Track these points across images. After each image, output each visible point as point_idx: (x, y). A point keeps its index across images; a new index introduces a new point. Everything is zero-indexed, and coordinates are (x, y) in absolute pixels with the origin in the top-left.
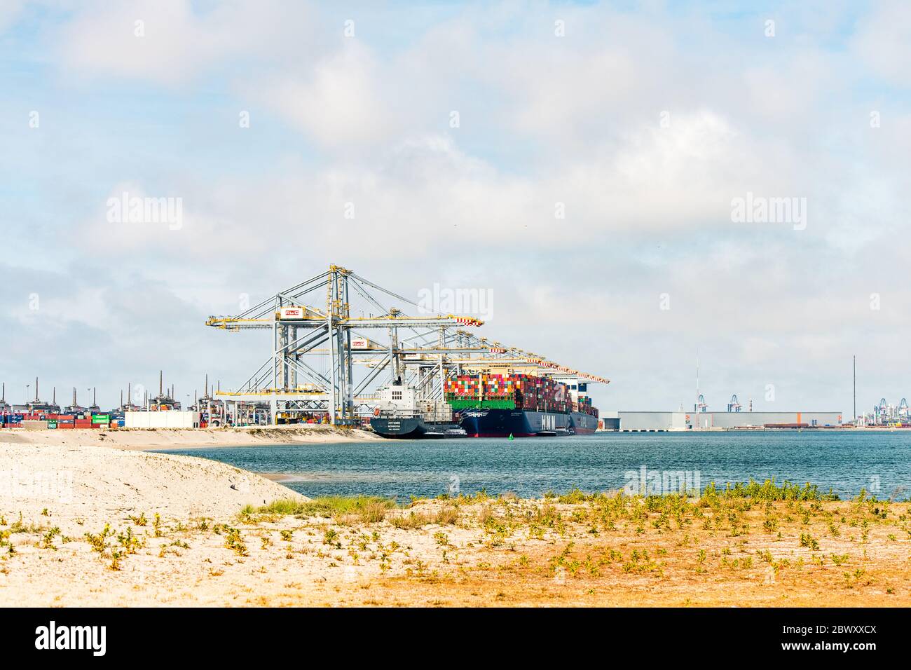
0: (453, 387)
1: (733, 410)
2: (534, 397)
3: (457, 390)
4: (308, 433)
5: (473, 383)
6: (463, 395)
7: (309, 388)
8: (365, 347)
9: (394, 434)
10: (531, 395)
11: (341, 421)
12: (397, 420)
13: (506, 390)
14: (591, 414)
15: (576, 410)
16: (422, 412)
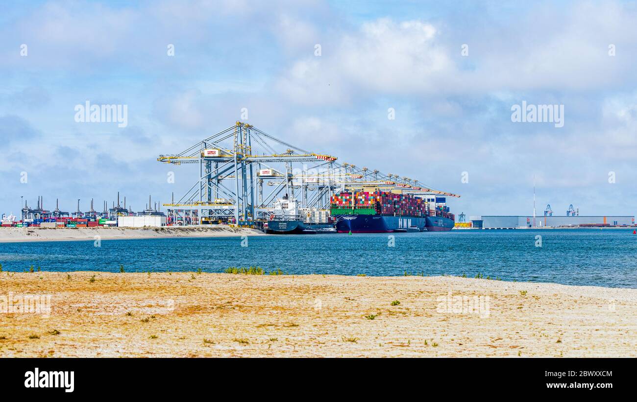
0: (335, 200)
1: (571, 214)
2: (391, 207)
3: (338, 202)
4: (205, 230)
5: (348, 197)
6: (342, 205)
7: (223, 201)
8: (270, 174)
9: (283, 231)
10: (389, 206)
11: (245, 222)
12: (284, 222)
13: (370, 202)
14: (448, 218)
15: (435, 215)
16: (302, 217)
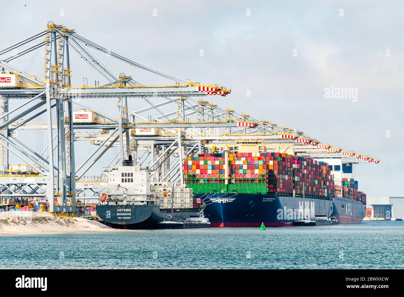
0: (194, 167)
2: (289, 179)
3: (198, 172)
5: (217, 163)
6: (206, 177)
7: (24, 169)
8: (90, 120)
10: (286, 177)
11: (61, 207)
12: (127, 206)
13: (257, 171)
14: (358, 200)
15: (340, 195)
16: (157, 197)
